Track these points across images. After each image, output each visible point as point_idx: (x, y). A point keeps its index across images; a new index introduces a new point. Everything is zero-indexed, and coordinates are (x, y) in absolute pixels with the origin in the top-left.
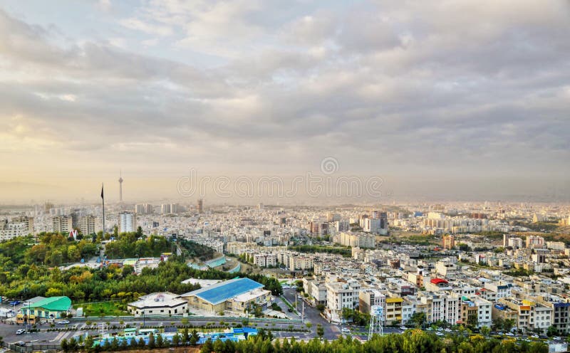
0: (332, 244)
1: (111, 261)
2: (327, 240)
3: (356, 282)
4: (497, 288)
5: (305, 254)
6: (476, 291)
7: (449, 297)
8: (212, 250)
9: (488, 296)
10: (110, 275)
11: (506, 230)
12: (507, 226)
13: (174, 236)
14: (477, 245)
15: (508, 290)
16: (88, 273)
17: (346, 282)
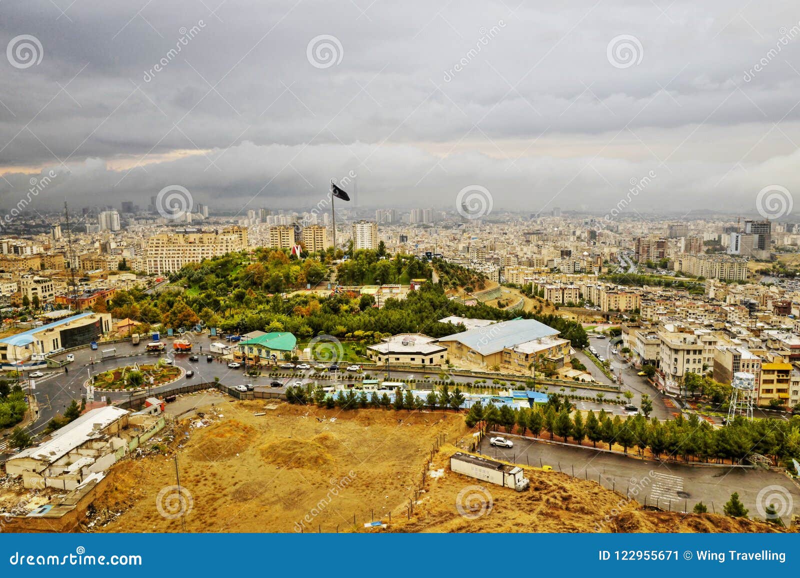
0: (673, 273)
1: (345, 288)
2: (664, 266)
3: (709, 334)
5: (627, 288)
8: (483, 277)
10: (345, 307)
13: (428, 255)
16: (317, 302)
17: (692, 333)
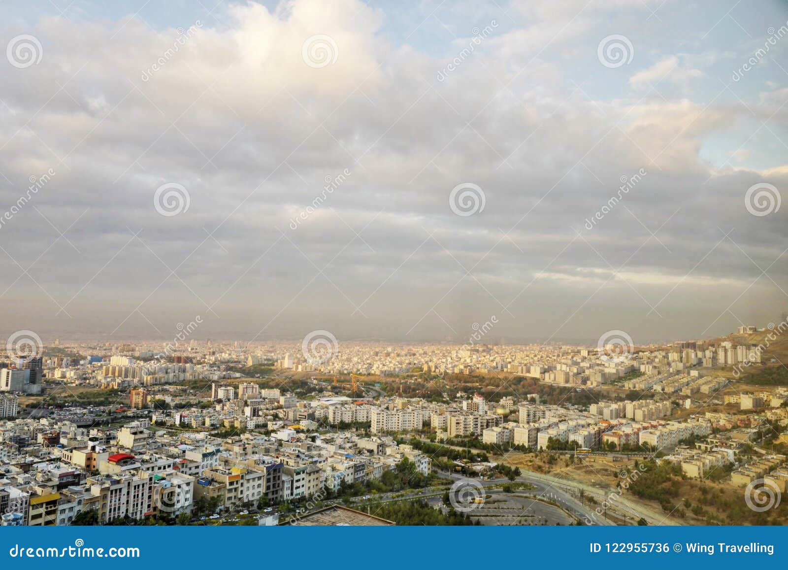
4: (201, 456)
6: (174, 464)
7: (135, 478)
9: (190, 469)
11: (216, 378)
12: (218, 373)
14: (178, 401)
15: (215, 457)
